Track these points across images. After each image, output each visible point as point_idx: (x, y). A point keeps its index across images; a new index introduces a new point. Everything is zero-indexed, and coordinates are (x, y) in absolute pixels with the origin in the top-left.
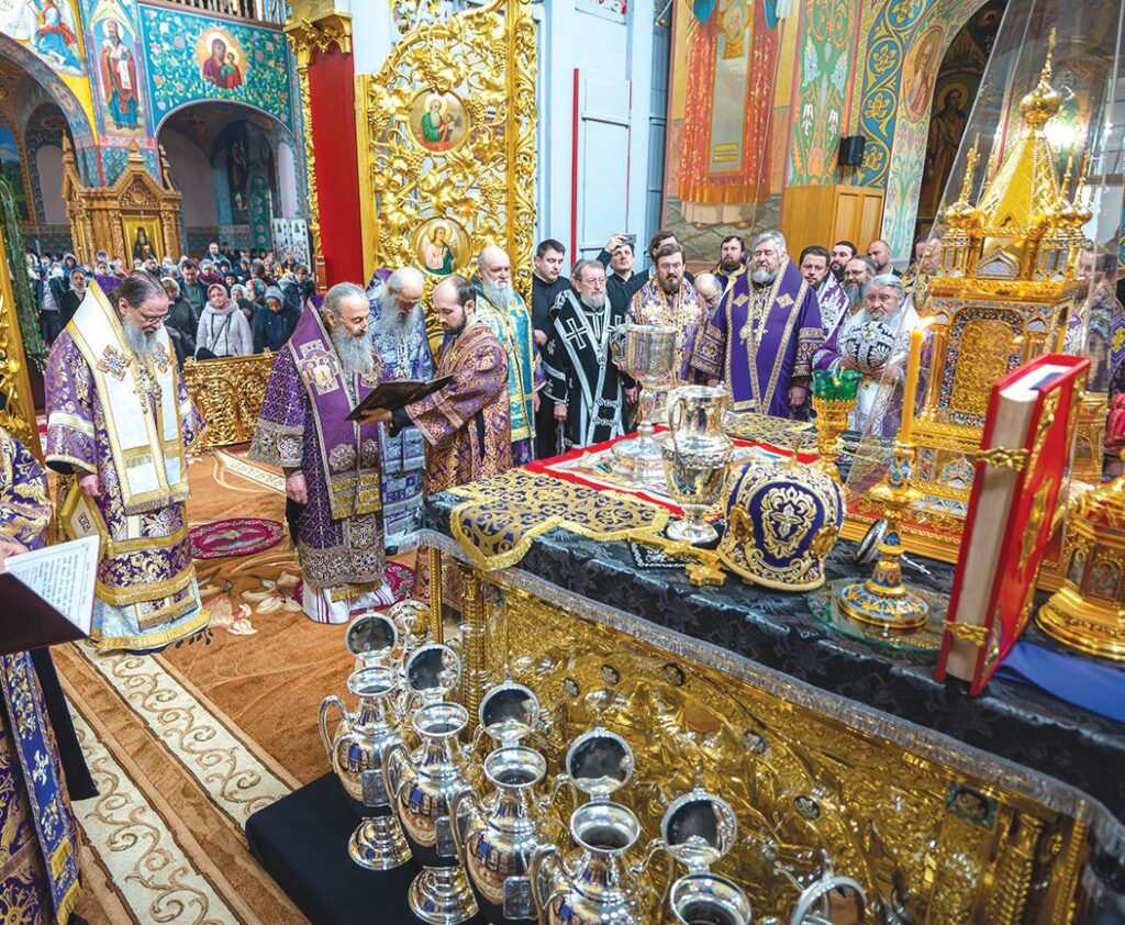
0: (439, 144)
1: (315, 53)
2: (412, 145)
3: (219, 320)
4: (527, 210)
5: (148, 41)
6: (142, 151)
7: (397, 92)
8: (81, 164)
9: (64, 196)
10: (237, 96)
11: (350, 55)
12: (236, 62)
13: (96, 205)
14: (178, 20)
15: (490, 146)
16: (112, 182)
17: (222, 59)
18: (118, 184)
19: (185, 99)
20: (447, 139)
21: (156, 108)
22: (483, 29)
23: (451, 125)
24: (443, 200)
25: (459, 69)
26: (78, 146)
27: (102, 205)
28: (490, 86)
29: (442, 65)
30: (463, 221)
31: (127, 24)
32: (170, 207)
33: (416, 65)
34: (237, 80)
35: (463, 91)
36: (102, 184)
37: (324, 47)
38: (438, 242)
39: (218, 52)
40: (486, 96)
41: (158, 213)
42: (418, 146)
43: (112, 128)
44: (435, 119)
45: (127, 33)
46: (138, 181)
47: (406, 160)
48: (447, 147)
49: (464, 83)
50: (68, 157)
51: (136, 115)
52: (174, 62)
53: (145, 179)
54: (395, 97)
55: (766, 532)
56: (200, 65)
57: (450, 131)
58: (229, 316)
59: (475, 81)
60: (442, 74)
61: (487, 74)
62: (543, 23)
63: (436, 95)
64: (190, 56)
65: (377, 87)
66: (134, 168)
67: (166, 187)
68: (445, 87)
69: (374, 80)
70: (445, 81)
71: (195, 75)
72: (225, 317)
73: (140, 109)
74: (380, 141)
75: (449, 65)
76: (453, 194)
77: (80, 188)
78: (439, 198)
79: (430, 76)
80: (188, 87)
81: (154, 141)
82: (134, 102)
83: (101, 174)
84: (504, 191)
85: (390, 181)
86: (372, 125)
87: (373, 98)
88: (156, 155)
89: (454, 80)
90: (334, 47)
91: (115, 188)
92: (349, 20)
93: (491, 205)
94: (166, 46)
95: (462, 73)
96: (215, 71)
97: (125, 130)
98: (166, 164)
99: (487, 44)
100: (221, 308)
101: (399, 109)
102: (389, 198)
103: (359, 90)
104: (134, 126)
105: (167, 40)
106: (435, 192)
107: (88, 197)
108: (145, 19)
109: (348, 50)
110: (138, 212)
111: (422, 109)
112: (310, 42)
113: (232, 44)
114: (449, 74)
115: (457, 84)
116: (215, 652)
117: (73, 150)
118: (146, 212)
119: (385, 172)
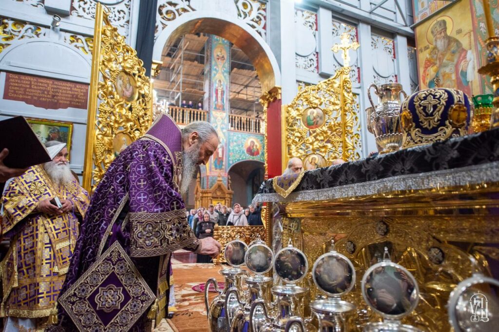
0: (313, 126)
1: (269, 103)
2: (303, 128)
3: (236, 217)
4: (351, 148)
5: (229, 142)
6: (223, 177)
7: (297, 109)
8: (202, 182)
9: (195, 193)
10: (256, 158)
11: (280, 100)
12: (258, 147)
13: (204, 195)
14: (240, 136)
15: (334, 125)
16: (211, 187)
17: (253, 147)
18: (213, 188)
19: (239, 160)
20: (317, 124)
21: (229, 163)
22: (330, 85)
23: (318, 119)
24: (315, 147)
25: (320, 99)
26: (202, 176)
27: (206, 195)
28: (334, 104)
29: (314, 98)
30: (323, 155)
31: (224, 138)
32: (229, 196)
33: (305, 100)
34: (257, 153)
35: (323, 107)
36: (208, 188)
37: (272, 100)
38: (313, 163)
39: (252, 145)
40: (331, 107)
41: (224, 198)
42: (305, 127)
43: (214, 170)
44: (312, 118)
45: (223, 140)
46: (219, 187)
47: (300, 133)
48: (317, 127)
49: (323, 104)
50: (198, 180)
51: (222, 165)
52: (237, 148)
53: (222, 186)
54: (296, 111)
55: (419, 115)
56: (245, 150)
57: (318, 121)
58: (240, 217)
59: (328, 103)
60: (314, 101)
61: (332, 100)
62: (361, 95)
63: (312, 109)
64: (242, 146)
65: (290, 109)
66: (219, 182)
67: (229, 189)
68: (316, 106)
69: (289, 106)
70: (315, 104)
71: (243, 152)
72: (238, 217)
73: (224, 163)
74: (290, 127)
75: (317, 98)
76: (319, 144)
77: (200, 190)
78: (313, 146)
79: (310, 103)
80: (241, 156)
81: (227, 174)
82: (222, 161)
83: (208, 185)
84: (341, 142)
85: (293, 141)
86: (287, 122)
87: (288, 112)
88: (227, 179)
89: (319, 103)
90: (275, 99)
91: (211, 189)
92: (280, 88)
93: (335, 147)
94: (235, 144)
95: (322, 101)
96: (250, 151)
97: (218, 170)
98: (230, 182)
99: (332, 90)
100: (237, 213)
101: (298, 115)
102: (293, 147)
103: (283, 111)
104: (221, 169)
105: (235, 142)
106: (312, 144)
107: (202, 193)
108: (229, 136)
109: (280, 98)
110: (217, 198)
111: (307, 114)
112: (268, 100)
113: (257, 142)
114: (317, 101)
115: (321, 104)
116: (191, 319)
117: (200, 178)
118: (221, 198)
119: (292, 138)
